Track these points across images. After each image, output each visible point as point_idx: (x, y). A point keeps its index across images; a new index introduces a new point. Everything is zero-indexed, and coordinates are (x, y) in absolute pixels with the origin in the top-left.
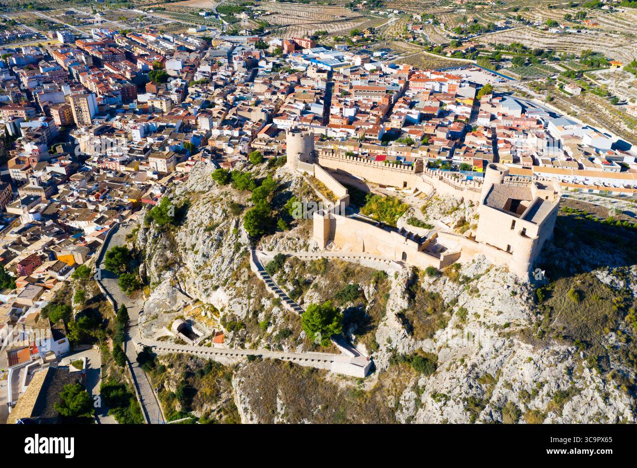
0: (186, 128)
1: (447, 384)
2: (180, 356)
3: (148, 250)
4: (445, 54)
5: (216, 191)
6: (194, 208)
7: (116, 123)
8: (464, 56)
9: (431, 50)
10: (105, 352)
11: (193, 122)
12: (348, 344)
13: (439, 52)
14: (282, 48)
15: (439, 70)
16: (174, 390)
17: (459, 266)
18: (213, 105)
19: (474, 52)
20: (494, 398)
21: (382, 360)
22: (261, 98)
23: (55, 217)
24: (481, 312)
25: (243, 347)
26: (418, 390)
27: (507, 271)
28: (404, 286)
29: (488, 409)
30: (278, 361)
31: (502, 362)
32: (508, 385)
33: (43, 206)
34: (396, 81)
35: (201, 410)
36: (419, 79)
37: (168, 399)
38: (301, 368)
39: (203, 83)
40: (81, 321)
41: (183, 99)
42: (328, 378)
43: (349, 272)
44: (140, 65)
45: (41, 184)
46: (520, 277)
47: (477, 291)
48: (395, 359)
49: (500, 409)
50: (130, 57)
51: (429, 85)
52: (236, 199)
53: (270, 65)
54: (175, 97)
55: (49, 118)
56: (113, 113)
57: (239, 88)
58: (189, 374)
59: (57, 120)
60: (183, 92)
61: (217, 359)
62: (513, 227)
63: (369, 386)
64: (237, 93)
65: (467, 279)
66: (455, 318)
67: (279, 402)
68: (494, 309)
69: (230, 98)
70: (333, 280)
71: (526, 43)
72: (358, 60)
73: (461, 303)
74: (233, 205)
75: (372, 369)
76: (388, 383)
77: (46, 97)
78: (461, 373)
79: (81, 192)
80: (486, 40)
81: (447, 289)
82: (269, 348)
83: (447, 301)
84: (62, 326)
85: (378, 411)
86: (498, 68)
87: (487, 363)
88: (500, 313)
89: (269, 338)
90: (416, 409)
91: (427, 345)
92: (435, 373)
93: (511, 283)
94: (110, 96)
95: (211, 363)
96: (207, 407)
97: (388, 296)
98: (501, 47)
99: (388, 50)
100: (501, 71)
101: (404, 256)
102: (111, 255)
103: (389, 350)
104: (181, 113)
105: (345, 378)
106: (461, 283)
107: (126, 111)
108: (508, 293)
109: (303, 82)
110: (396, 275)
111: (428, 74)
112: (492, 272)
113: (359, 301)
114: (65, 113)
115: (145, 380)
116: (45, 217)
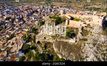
0: (41, 18)
1: (90, 42)
2: (44, 42)
3: (38, 28)
4: (82, 9)
5: (49, 19)
6: (46, 22)
7: (30, 17)
8: (85, 9)
9: (80, 8)
10: (32, 43)
11: (42, 17)
12: (72, 38)
13: (81, 8)
14: (56, 8)
15: (81, 11)
16: (43, 46)
17: (90, 26)
18: (45, 15)
19: (87, 8)
20: (98, 43)
21: (78, 40)
22: (53, 14)
23: (21, 29)
24: (94, 32)
25: (54, 40)
26: (84, 44)
27: (98, 25)
28: (81, 29)
29: (97, 45)
30: (61, 41)
31: (98, 38)
32: (100, 41)
33: (19, 27)
34: (74, 12)
35: (48, 49)
36: (78, 12)
37: (42, 48)
38: (64, 42)
39: (43, 12)
40: (28, 38)
41: (40, 14)
42: (69, 43)
43: (72, 28)
44: (33, 10)
45: (19, 24)
46: (101, 26)
47: (93, 29)
48: (80, 40)
49: (99, 45)
50: (32, 9)
51: (80, 12)
52: (53, 20)
53: (54, 10)
54: (39, 14)
55: (20, 16)
56: (29, 16)
57: (49, 13)
58: (46, 44)
59: (21, 17)
60: (40, 13)
61: (50, 42)
62: (99, 18)
63: (76, 44)
64: (49, 14)
65: (92, 27)
66: (90, 33)
67: (61, 46)
68: (97, 31)
69: (48, 14)
70: (69, 29)
71: (96, 7)
72: (68, 9)
73: (91, 31)
74: (52, 20)
75: (76, 41)
76: (79, 43)
77: (19, 14)
78: (92, 40)
79: (25, 26)
80: (89, 7)
81: (88, 29)
82: (59, 39)
83: (88, 31)
84: (25, 39)
85: (78, 47)
86: (91, 11)
87: (96, 38)
88: (98, 31)
89: (59, 38)
90: (84, 46)
91: (85, 37)
92: (87, 41)
93: (99, 27)
94: (29, 14)
95: (49, 42)
96: (49, 49)
97: (78, 31)
98: (91, 8)
99: (73, 8)
100: (92, 11)
101: (81, 25)
102: (33, 29)
103: (79, 38)
104: (40, 16)
105: (72, 43)
106: (90, 28)
107: (31, 16)
108: (99, 28)
109: (59, 12)
110: (80, 28)
111: (80, 11)
112: (96, 26)
113: (74, 32)
114: (22, 16)
115: (39, 45)
116: (19, 29)
